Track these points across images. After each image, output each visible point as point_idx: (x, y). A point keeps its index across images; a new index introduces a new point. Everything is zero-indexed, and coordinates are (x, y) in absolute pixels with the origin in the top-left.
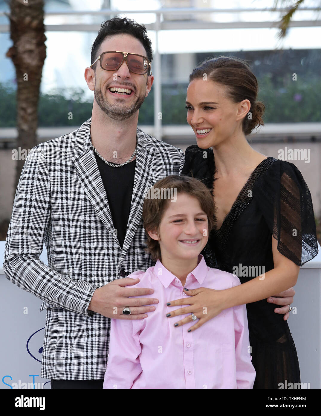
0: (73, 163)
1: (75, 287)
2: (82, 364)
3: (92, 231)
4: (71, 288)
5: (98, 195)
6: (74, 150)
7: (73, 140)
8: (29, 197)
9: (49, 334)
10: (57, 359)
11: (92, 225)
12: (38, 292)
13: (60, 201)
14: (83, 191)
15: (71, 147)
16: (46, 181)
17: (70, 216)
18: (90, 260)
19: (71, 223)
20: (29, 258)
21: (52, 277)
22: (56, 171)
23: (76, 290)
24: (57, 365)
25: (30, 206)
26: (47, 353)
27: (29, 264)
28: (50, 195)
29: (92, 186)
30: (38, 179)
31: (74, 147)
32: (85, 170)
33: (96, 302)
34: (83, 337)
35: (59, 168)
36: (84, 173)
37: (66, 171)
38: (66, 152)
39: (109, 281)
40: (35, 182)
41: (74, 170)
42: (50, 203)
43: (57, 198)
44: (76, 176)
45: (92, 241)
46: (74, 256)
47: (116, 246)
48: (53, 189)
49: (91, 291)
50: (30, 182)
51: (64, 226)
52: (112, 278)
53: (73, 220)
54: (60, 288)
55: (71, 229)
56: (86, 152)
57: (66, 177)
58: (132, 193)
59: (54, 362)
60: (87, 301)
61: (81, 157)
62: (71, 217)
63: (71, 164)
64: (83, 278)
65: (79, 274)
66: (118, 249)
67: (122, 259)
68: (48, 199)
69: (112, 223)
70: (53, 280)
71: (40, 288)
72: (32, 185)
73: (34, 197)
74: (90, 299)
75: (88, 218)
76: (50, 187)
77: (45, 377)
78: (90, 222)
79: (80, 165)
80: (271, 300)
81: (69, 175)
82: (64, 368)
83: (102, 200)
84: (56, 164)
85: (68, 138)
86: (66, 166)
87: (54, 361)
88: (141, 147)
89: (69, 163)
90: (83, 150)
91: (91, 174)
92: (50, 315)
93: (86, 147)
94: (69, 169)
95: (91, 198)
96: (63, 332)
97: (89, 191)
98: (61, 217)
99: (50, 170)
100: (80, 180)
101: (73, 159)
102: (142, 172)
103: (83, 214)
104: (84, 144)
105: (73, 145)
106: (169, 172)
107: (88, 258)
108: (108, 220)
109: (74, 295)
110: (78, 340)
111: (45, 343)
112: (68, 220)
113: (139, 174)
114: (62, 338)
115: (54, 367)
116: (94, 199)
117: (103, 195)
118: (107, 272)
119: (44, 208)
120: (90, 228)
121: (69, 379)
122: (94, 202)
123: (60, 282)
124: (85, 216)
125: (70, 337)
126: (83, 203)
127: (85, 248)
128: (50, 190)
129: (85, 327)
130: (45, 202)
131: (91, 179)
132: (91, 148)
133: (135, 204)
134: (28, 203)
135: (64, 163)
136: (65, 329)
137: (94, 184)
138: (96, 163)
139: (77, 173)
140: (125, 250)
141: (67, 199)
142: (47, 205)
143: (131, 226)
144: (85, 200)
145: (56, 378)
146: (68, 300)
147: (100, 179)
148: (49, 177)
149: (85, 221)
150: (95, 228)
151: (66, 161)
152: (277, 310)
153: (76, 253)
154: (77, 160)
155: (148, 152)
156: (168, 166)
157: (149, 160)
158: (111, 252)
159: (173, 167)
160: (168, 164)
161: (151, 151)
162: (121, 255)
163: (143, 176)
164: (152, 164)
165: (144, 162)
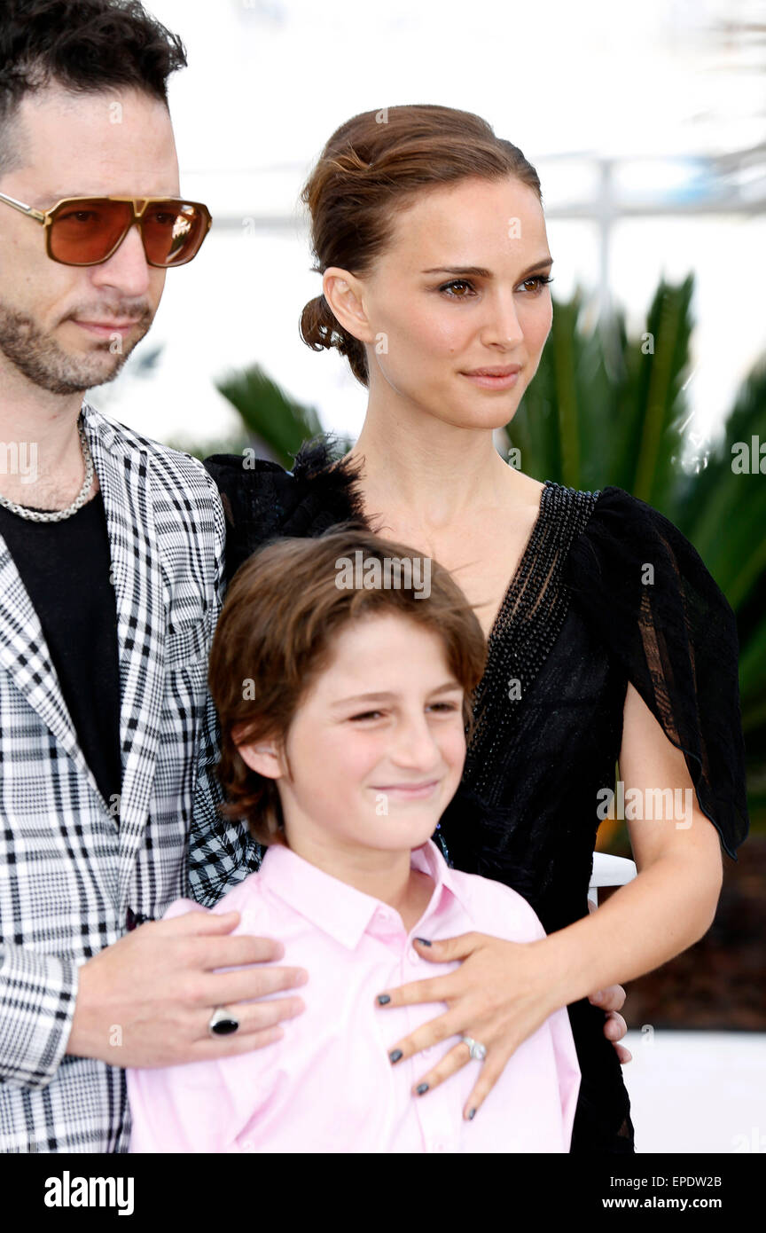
1: (5, 972)
3: (9, 769)
5: (19, 630)
11: (7, 746)
18: (14, 880)
23: (9, 983)
33: (93, 1013)
39: (88, 952)
45: (9, 806)
49: (67, 979)
52: (95, 940)
58: (114, 619)
60: (60, 1015)
66: (95, 829)
67: (128, 864)
74: (70, 1008)
78: (0, 733)
83: (33, 648)
88: (102, 446)
102: (130, 537)
107: (3, 871)
109: (7, 1003)
113: (123, 542)
116: (8, 643)
118: (75, 921)
122: (9, 658)
133: (136, 657)
140: (132, 829)
143: (139, 738)
147: (13, 571)
155: (128, 463)
156: (185, 512)
157: (134, 490)
158: (74, 842)
159: (198, 516)
160: (183, 505)
161: (136, 459)
162: (117, 851)
163: (137, 552)
164: (149, 508)
165: (127, 501)
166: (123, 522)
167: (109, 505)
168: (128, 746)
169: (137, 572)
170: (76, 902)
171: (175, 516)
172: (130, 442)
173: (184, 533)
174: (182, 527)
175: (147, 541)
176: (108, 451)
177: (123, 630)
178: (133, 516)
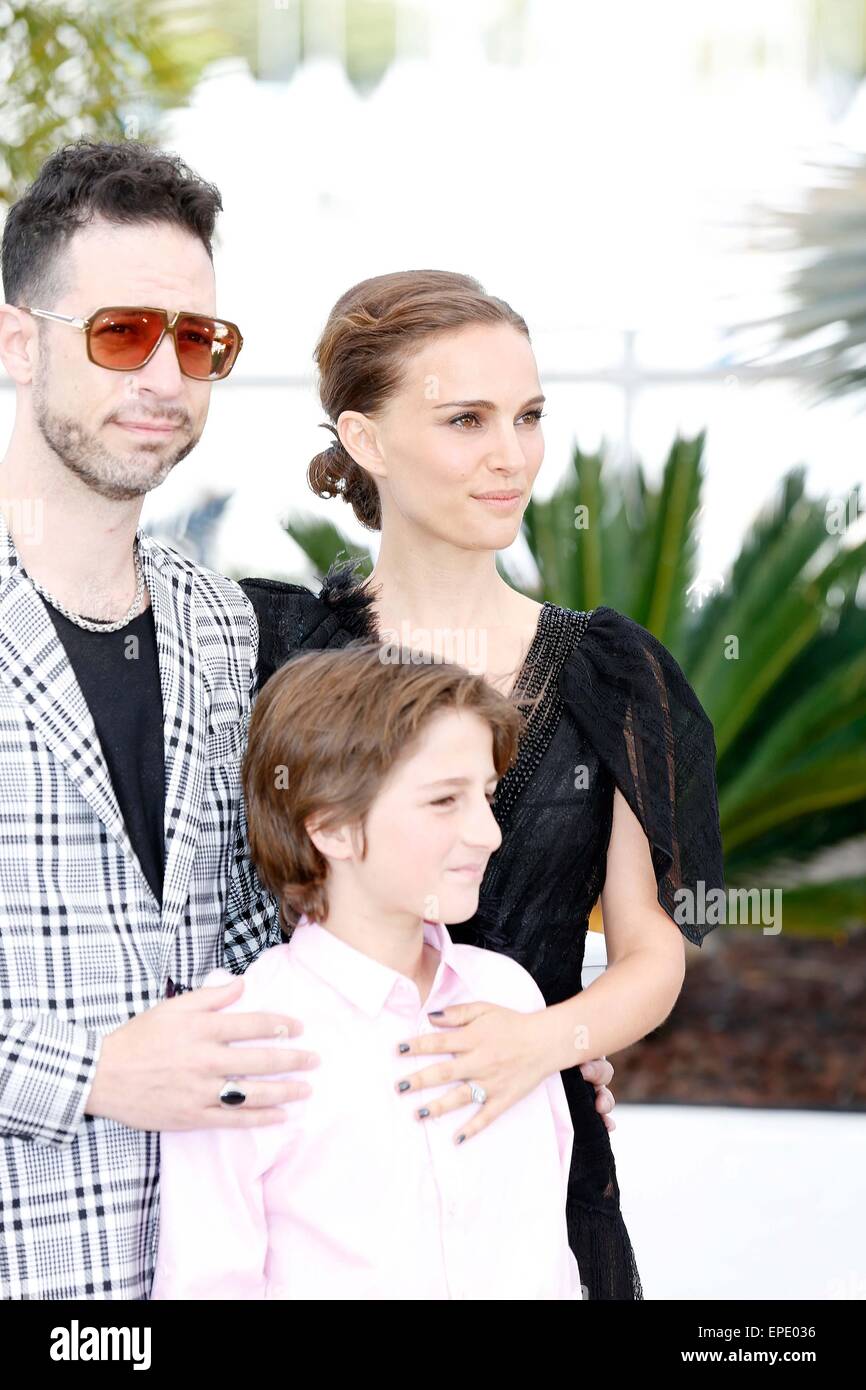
1: (33, 1036)
3: (63, 852)
4: (19, 1043)
5: (74, 728)
11: (63, 830)
14: (21, 720)
18: (66, 950)
23: (38, 1047)
29: (49, 698)
34: (64, 1218)
36: (17, 656)
45: (63, 884)
46: (7, 942)
52: (137, 1005)
56: (9, 589)
60: (81, 1079)
65: (26, 1002)
67: (168, 939)
74: (91, 1072)
75: (47, 809)
78: (55, 819)
83: (86, 744)
88: (155, 566)
91: (39, 660)
93: (6, 572)
97: (43, 715)
100: (7, 681)
102: (176, 647)
103: (31, 793)
107: (56, 941)
109: (34, 1064)
110: (48, 1232)
118: (121, 988)
120: (55, 841)
124: (39, 801)
125: (17, 1225)
126: (28, 756)
127: (44, 912)
129: (71, 1184)
131: (40, 673)
132: (25, 574)
133: (179, 754)
138: (49, 621)
144: (34, 747)
149: (39, 819)
150: (69, 840)
153: (16, 931)
156: (225, 628)
157: (181, 606)
158: (120, 919)
159: (236, 631)
160: (223, 622)
161: (183, 579)
162: (158, 927)
163: (182, 661)
164: (193, 622)
165: (174, 615)
167: (158, 618)
168: (171, 833)
169: (182, 678)
170: (121, 972)
171: (217, 630)
172: (177, 564)
173: (224, 645)
174: (222, 640)
175: (191, 651)
176: (159, 570)
178: (179, 628)
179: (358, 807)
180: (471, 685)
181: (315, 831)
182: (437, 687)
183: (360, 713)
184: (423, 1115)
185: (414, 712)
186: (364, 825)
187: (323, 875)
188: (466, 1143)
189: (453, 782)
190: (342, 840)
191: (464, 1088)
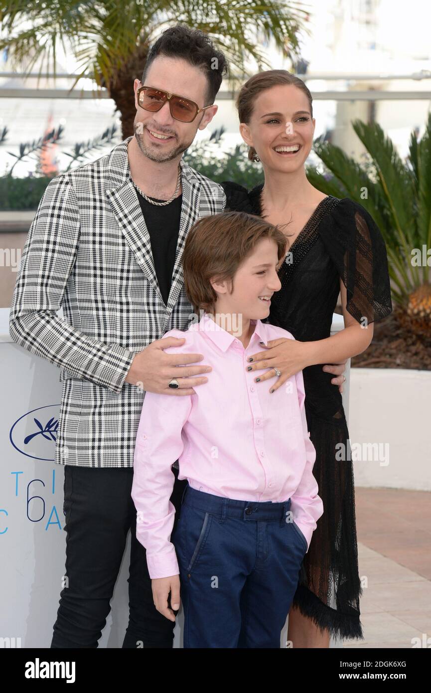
0: (108, 197)
1: (110, 352)
2: (116, 447)
3: (130, 283)
4: (104, 353)
5: (140, 239)
6: (109, 182)
7: (106, 168)
8: (52, 239)
9: (69, 409)
10: (80, 440)
11: (131, 275)
12: (59, 357)
13: (91, 246)
14: (120, 234)
15: (105, 177)
16: (75, 220)
17: (103, 264)
18: (128, 318)
19: (104, 273)
20: (48, 315)
21: (78, 339)
22: (88, 207)
23: (111, 355)
24: (80, 448)
25: (54, 251)
26: (65, 433)
27: (48, 322)
28: (79, 238)
29: (132, 227)
30: (65, 218)
31: (108, 178)
32: (123, 207)
33: (135, 373)
34: (117, 413)
35: (92, 204)
36: (122, 210)
37: (101, 208)
38: (99, 183)
40: (61, 221)
41: (109, 207)
42: (77, 247)
43: (87, 242)
44: (111, 215)
45: (129, 294)
46: (107, 313)
47: (157, 301)
48: (83, 230)
49: (130, 358)
50: (55, 220)
51: (95, 276)
53: (107, 269)
54: (90, 352)
55: (105, 280)
56: (124, 185)
57: (101, 216)
58: (178, 236)
59: (76, 444)
60: (125, 369)
61: (118, 190)
62: (104, 266)
63: (106, 199)
64: (118, 341)
65: (112, 336)
66: (160, 304)
67: (167, 317)
68: (75, 243)
69: (155, 273)
70: (79, 343)
71: (63, 352)
72: (57, 224)
73: (58, 240)
74: (129, 367)
75: (126, 267)
76: (80, 228)
77: (62, 463)
78: (128, 271)
79: (116, 200)
80: (327, 369)
81: (104, 213)
82: (90, 452)
83: (144, 245)
84: (88, 199)
85: (98, 166)
86: (101, 201)
87: (76, 442)
88: (186, 179)
89: (103, 198)
90: (121, 181)
91: (130, 212)
92: (70, 385)
93: (124, 179)
94: (104, 205)
95: (131, 242)
96: (89, 407)
97: (129, 233)
98: (92, 265)
99: (81, 207)
100: (117, 219)
101: (108, 192)
102: (189, 210)
103: (120, 261)
104: (122, 174)
105: (107, 174)
106: (213, 212)
107: (125, 315)
108: (150, 268)
109: (108, 361)
110: (110, 418)
111: (63, 420)
112: (101, 269)
113: (186, 212)
114: (88, 414)
115: (76, 450)
116: (135, 243)
117: (146, 238)
118: (148, 333)
119: (69, 254)
120: (128, 279)
121: (96, 466)
122: (134, 248)
123: (88, 345)
124: (123, 264)
125: (100, 414)
126: (121, 248)
127: (121, 303)
128: (80, 232)
129: (120, 402)
130: (71, 246)
131: (130, 218)
132: (131, 180)
133: (183, 250)
134: (51, 247)
135: (97, 197)
136: (93, 403)
137: (134, 224)
138: (137, 198)
139: (113, 210)
140: (171, 306)
141: (101, 243)
142: (73, 251)
143: (178, 276)
144: (124, 245)
145: (77, 465)
146: (100, 368)
147: (142, 219)
148: (79, 215)
149: (122, 271)
150: (133, 279)
151: (100, 194)
152: (334, 381)
153: (110, 310)
154: (113, 194)
155: (194, 186)
156: (212, 205)
157: (195, 195)
158: (151, 308)
159: (216, 206)
160: (212, 202)
161: (197, 185)
162: (165, 312)
163: (190, 216)
164: (198, 201)
165: (190, 199)
166: (187, 205)
167: (184, 199)
168: (174, 278)
169: (188, 222)
170: (148, 327)
171: (209, 205)
172: (199, 179)
173: (210, 211)
174: (210, 209)
175: (195, 213)
176: (188, 181)
177: (179, 241)
178: (192, 204)
179: (230, 275)
180: (273, 230)
181: (213, 283)
182: (262, 230)
183: (232, 239)
184: (258, 380)
185: (253, 239)
186: (232, 281)
187: (216, 300)
188: (275, 393)
189: (265, 265)
190: (223, 287)
191: (273, 370)
